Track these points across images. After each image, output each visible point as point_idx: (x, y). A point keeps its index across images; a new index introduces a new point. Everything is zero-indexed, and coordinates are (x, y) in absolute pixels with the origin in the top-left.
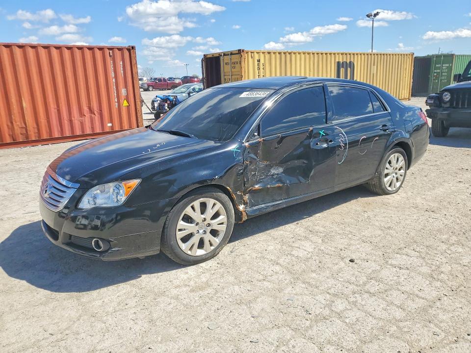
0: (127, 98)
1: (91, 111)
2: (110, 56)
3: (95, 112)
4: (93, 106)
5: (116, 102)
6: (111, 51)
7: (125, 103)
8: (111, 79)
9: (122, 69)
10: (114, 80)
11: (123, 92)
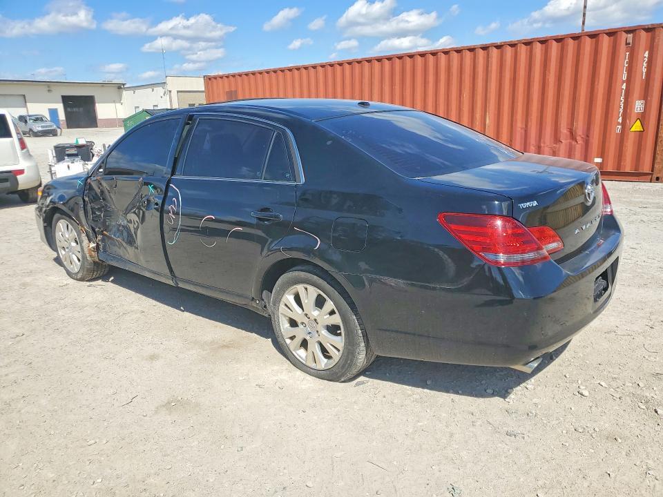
0: (643, 118)
1: (572, 135)
2: (627, 44)
3: (578, 138)
4: (576, 128)
5: (618, 124)
6: (630, 36)
7: (637, 127)
8: (619, 83)
9: (645, 65)
10: (624, 86)
11: (639, 106)
